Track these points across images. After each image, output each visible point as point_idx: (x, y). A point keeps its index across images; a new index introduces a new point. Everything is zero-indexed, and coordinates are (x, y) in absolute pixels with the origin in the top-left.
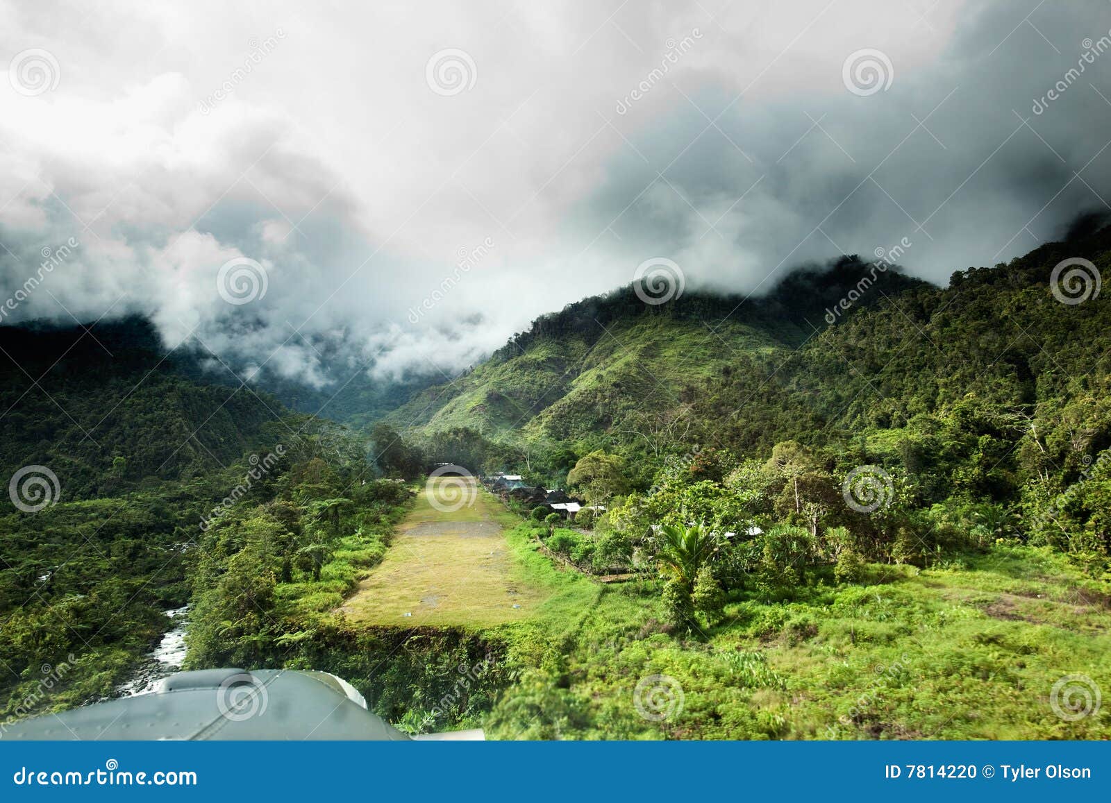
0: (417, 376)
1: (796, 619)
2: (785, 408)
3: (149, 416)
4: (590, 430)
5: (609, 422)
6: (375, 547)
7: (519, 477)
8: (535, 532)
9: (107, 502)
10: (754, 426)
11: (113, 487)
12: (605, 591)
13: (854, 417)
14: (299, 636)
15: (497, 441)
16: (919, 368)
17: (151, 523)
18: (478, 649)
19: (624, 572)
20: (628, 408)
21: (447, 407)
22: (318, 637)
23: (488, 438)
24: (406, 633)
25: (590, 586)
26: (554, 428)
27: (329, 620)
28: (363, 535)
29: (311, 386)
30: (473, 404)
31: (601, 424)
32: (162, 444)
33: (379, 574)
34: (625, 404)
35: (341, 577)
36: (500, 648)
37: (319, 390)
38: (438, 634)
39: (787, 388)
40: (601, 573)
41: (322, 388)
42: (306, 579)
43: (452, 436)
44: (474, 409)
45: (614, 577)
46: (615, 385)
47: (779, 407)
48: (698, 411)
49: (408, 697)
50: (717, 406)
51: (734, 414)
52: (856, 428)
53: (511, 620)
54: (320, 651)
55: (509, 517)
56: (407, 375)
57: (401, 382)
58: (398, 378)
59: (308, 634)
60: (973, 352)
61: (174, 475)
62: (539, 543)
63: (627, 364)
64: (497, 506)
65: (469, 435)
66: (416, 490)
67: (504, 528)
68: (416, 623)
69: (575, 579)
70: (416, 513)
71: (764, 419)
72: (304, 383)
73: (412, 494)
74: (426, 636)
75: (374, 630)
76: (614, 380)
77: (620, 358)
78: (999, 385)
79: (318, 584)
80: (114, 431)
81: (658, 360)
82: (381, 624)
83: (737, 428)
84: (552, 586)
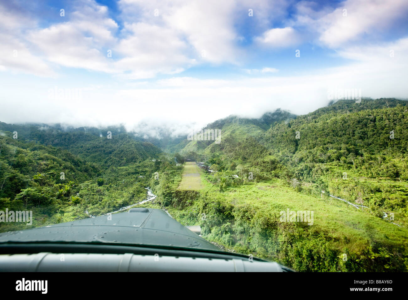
0: (181, 136)
1: (235, 189)
2: (257, 148)
3: (130, 149)
4: (219, 150)
5: (224, 148)
6: (180, 179)
7: (203, 163)
8: (205, 176)
9: (125, 167)
10: (251, 152)
11: (124, 164)
12: (213, 186)
13: (265, 153)
14: (174, 191)
15: (199, 154)
16: (279, 143)
17: (135, 172)
18: (196, 193)
19: (216, 183)
20: (227, 145)
21: (188, 144)
22: (176, 191)
23: (197, 153)
24: (187, 191)
25: (212, 185)
26: (212, 150)
27: (178, 189)
28: (178, 176)
29: (158, 139)
30: (194, 144)
31: (222, 149)
32: (132, 155)
33: (182, 183)
34: (227, 144)
35: (177, 184)
36: (199, 193)
37: (159, 140)
38: (192, 191)
39: (259, 143)
40: (213, 183)
41: (160, 140)
42: (172, 184)
43: (190, 153)
44: (194, 145)
45: (215, 184)
46: (225, 140)
47: (256, 148)
48: (240, 148)
49: (188, 199)
50: (244, 147)
51: (247, 149)
52: (265, 155)
53: (200, 189)
54: (176, 193)
55: (201, 172)
56: (179, 136)
57: (178, 138)
58: (177, 137)
59: (175, 191)
60: (288, 140)
61: (135, 162)
62: (206, 178)
63: (228, 135)
64: (199, 170)
65: (193, 153)
66: (183, 166)
67: (200, 175)
68: (188, 190)
69: (210, 184)
70: (185, 171)
71: (253, 151)
72: (156, 138)
73: (184, 167)
74: (190, 191)
75: (183, 191)
76: (225, 139)
77: (226, 133)
78: (291, 147)
79: (174, 185)
80: (123, 153)
81: (235, 134)
82: (184, 190)
83: (247, 152)
84: (206, 185)
